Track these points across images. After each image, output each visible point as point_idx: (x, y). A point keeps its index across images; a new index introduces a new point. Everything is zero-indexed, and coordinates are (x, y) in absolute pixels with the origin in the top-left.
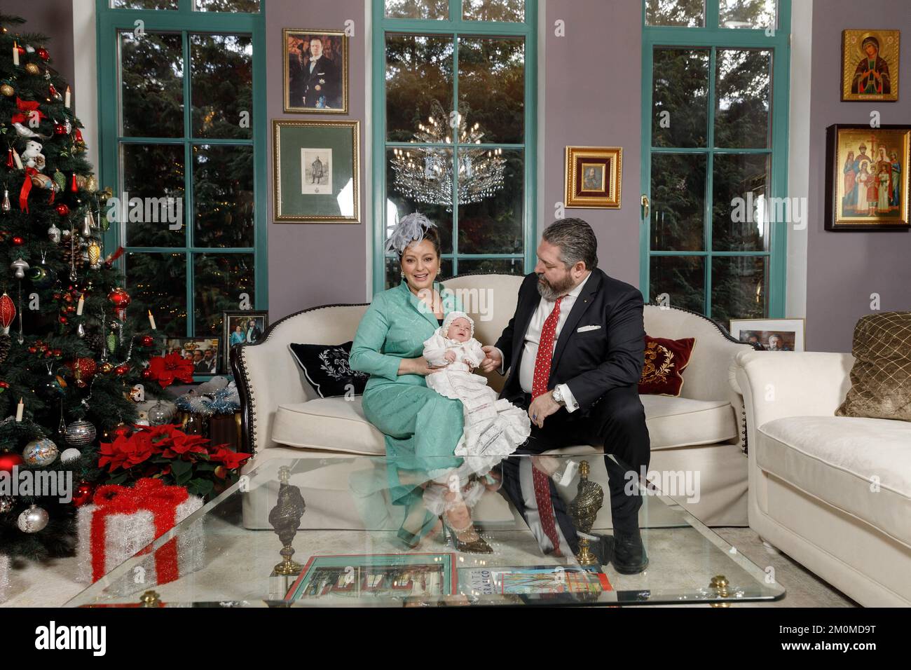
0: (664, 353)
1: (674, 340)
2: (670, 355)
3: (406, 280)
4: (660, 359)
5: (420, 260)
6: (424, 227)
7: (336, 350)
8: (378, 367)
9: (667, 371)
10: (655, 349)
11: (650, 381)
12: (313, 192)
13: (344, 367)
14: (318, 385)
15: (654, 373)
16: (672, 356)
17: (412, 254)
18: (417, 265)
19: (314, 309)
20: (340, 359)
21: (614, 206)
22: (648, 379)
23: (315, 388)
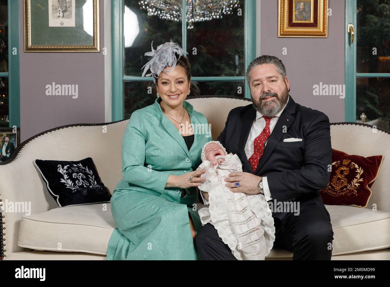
0: (356, 169)
1: (365, 157)
2: (360, 171)
3: (160, 100)
4: (352, 174)
5: (173, 83)
6: (177, 55)
7: (75, 165)
8: (149, 181)
9: (357, 185)
10: (348, 166)
11: (343, 193)
12: (59, 25)
13: (81, 180)
14: (58, 196)
15: (346, 187)
16: (362, 172)
17: (167, 77)
18: (171, 87)
19: (58, 128)
20: (78, 173)
21: (322, 35)
22: (341, 192)
23: (55, 198)
